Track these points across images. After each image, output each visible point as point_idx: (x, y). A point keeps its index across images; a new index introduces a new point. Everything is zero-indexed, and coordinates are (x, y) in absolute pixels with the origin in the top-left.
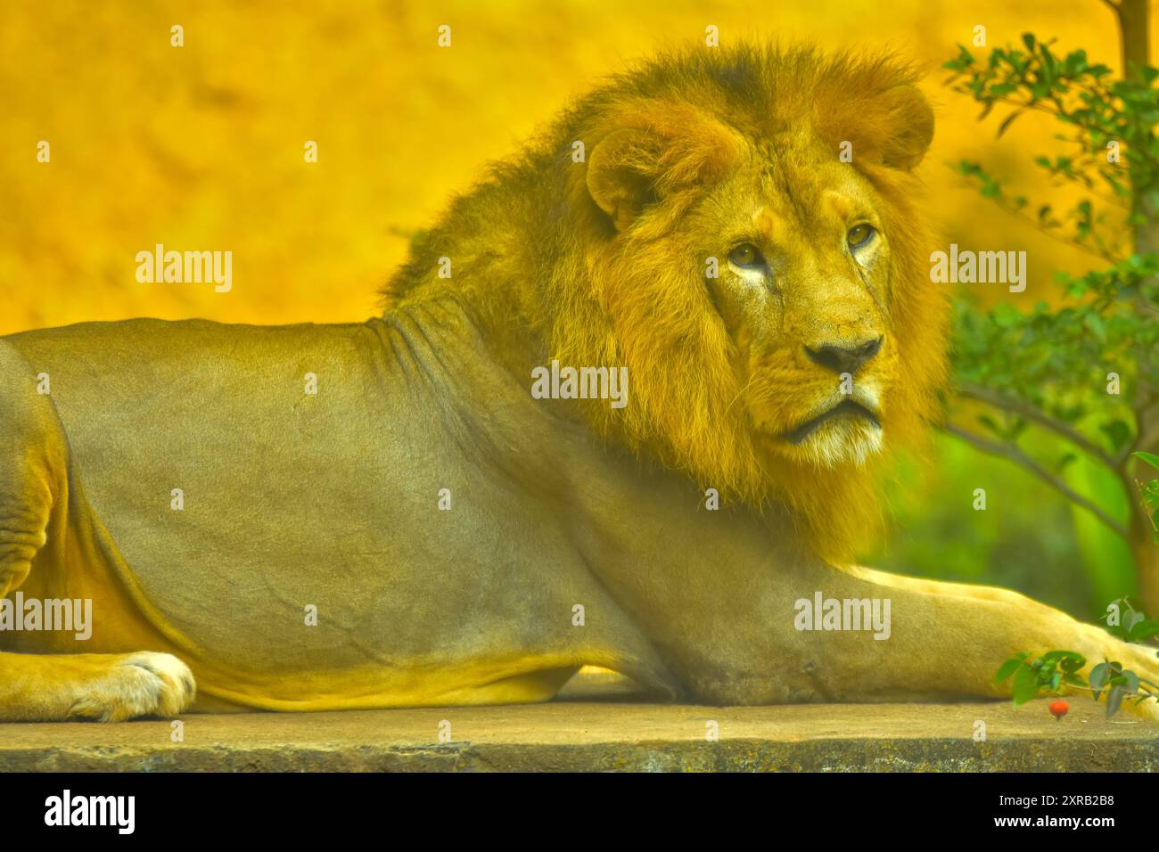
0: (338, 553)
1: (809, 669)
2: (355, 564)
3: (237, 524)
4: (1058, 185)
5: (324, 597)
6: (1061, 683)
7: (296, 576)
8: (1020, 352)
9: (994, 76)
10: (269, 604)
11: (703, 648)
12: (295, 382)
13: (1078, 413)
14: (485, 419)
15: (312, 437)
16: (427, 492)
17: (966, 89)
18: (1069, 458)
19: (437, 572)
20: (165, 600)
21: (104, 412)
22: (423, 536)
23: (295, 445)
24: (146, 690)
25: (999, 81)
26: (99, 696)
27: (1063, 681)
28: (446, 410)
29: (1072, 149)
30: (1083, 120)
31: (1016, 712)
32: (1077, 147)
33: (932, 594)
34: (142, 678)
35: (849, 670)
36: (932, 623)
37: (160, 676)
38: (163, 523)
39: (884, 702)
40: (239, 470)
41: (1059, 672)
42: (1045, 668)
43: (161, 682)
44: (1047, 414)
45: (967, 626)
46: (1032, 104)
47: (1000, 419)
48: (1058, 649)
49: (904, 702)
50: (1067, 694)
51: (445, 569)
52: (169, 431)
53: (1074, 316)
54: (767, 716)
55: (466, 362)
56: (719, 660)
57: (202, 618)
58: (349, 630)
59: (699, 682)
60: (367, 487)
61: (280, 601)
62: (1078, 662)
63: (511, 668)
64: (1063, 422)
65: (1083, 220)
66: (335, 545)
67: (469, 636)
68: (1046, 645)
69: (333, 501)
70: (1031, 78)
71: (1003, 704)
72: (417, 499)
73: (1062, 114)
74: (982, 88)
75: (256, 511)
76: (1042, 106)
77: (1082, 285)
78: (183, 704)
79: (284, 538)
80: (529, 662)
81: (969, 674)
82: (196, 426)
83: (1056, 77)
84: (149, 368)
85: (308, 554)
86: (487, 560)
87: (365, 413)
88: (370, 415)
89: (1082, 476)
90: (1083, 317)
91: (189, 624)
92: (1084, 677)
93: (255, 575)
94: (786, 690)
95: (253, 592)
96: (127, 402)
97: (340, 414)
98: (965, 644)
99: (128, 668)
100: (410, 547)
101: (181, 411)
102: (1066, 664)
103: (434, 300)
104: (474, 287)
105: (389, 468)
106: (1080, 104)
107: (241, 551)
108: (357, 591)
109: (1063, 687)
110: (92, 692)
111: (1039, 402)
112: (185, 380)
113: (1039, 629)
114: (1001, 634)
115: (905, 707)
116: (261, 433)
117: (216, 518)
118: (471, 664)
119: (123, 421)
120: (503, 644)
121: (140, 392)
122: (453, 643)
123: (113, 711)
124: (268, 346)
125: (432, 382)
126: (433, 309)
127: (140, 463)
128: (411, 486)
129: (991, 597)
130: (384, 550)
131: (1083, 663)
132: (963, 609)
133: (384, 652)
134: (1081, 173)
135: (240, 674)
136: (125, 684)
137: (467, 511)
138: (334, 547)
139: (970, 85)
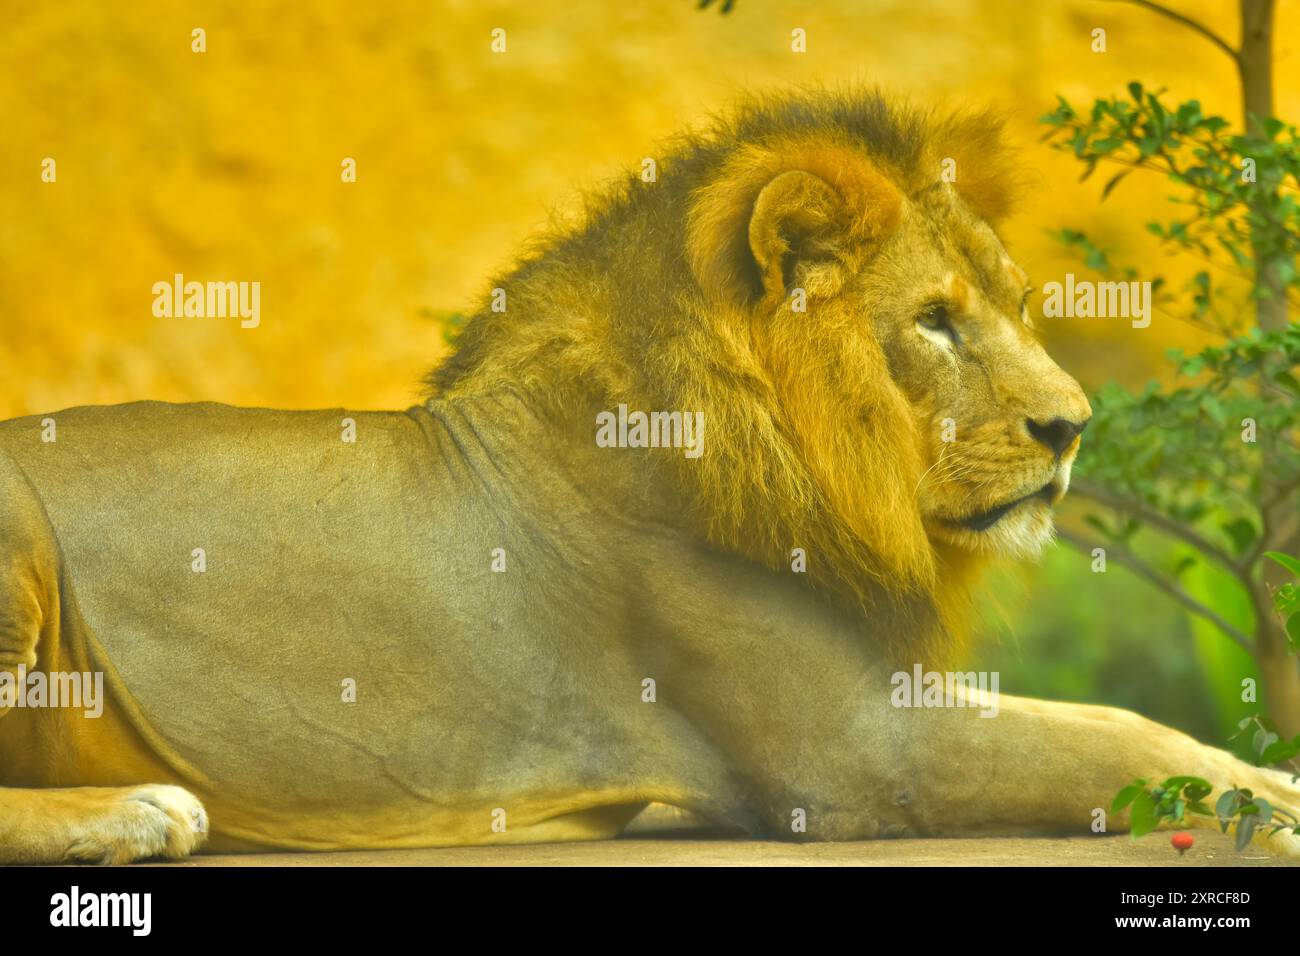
0: (368, 669)
1: (902, 802)
2: (387, 683)
3: (254, 633)
4: (1171, 254)
5: (352, 717)
6: (1184, 813)
7: (321, 694)
8: (1132, 441)
9: (1098, 130)
10: (290, 726)
11: (786, 776)
12: (319, 475)
13: (1197, 512)
14: (553, 532)
15: (337, 537)
16: (475, 611)
17: (1066, 146)
18: (1187, 563)
19: (484, 700)
20: (171, 726)
21: (100, 510)
22: (469, 659)
23: (318, 545)
24: (151, 828)
25: (1103, 136)
26: (99, 836)
27: (1187, 811)
28: (507, 523)
29: (1187, 212)
30: (1198, 180)
31: (1134, 847)
32: (1193, 210)
33: (1039, 714)
34: (148, 815)
35: (947, 802)
36: (1040, 747)
37: (168, 813)
38: (171, 634)
39: (984, 837)
40: (254, 572)
41: (1181, 800)
42: (1167, 796)
43: (169, 820)
44: (1163, 514)
45: (1078, 750)
46: (1140, 162)
47: (1110, 519)
48: (1179, 775)
49: (1008, 836)
50: (1191, 827)
51: (493, 699)
52: (174, 529)
53: (1191, 397)
54: (852, 853)
55: (530, 468)
56: (805, 790)
57: (214, 747)
58: (381, 759)
59: (780, 816)
60: (403, 598)
61: (303, 721)
62: (1203, 789)
63: (566, 804)
64: (1180, 522)
65: (1200, 293)
66: (364, 660)
67: (518, 770)
68: (1165, 770)
69: (362, 610)
70: (1139, 132)
71: (1118, 838)
72: (462, 619)
73: (1175, 172)
74: (1083, 144)
75: (275, 618)
76: (1151, 163)
77: (1197, 363)
78: (194, 844)
79: (306, 650)
80: (587, 798)
81: (1080, 804)
82: (205, 522)
83: (1166, 133)
84: (149, 458)
85: (333, 669)
86: (542, 692)
87: (401, 517)
88: (408, 518)
89: (1202, 582)
90: (1199, 399)
91: (200, 753)
92: (1210, 806)
93: (274, 692)
94: (875, 825)
95: (272, 712)
96: (125, 498)
97: (371, 515)
98: (1077, 770)
99: (131, 804)
100: (453, 669)
101: (187, 506)
102: (1190, 791)
103: (490, 395)
104: (538, 378)
105: (428, 579)
106: (1194, 161)
107: (258, 664)
108: (389, 712)
109: (1187, 818)
110: (92, 833)
111: (1153, 499)
112: (191, 471)
113: (1157, 753)
114: (1115, 759)
115: (1009, 842)
116: (278, 531)
117: (229, 626)
118: (522, 800)
119: (121, 518)
120: (557, 779)
121: (140, 485)
122: (500, 778)
123: (115, 853)
124: (288, 434)
125: (489, 492)
126: (488, 405)
127: (142, 566)
128: (456, 603)
129: (1105, 717)
130: (422, 670)
131: (1208, 791)
132: (1076, 732)
133: (423, 786)
134: (1198, 241)
135: (258, 810)
136: (129, 823)
137: (523, 635)
138: (362, 662)
139: (1070, 142)
